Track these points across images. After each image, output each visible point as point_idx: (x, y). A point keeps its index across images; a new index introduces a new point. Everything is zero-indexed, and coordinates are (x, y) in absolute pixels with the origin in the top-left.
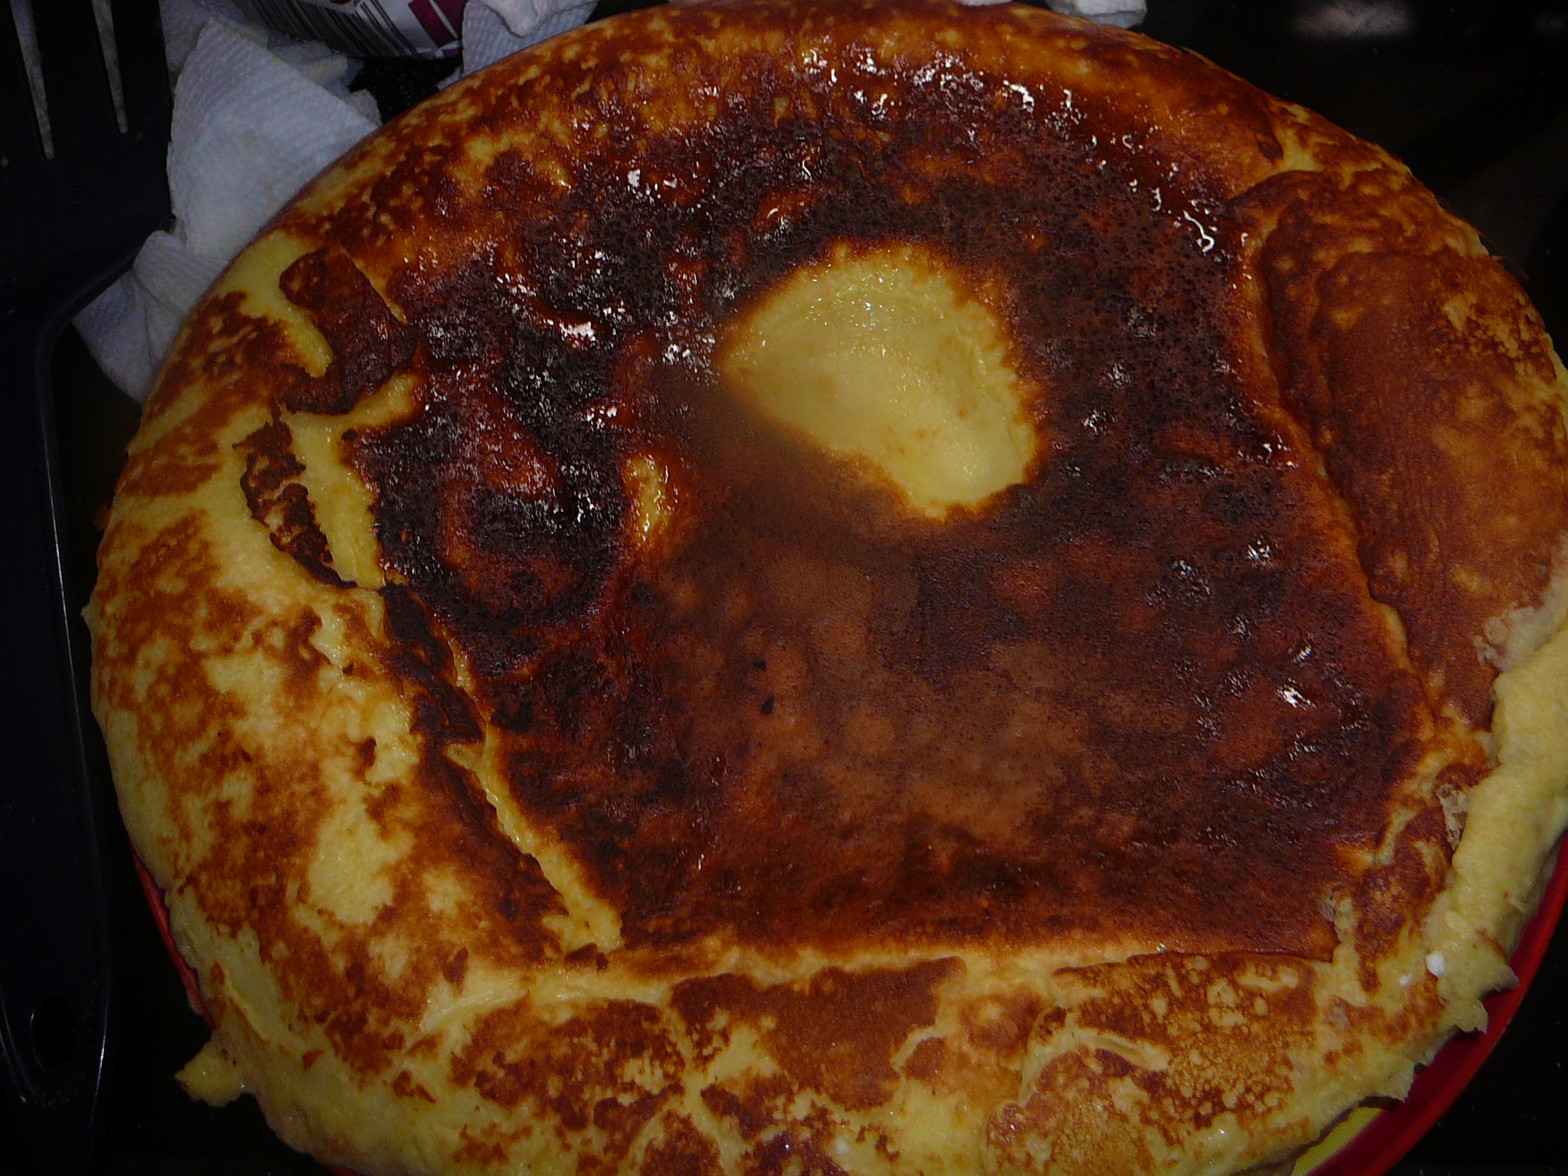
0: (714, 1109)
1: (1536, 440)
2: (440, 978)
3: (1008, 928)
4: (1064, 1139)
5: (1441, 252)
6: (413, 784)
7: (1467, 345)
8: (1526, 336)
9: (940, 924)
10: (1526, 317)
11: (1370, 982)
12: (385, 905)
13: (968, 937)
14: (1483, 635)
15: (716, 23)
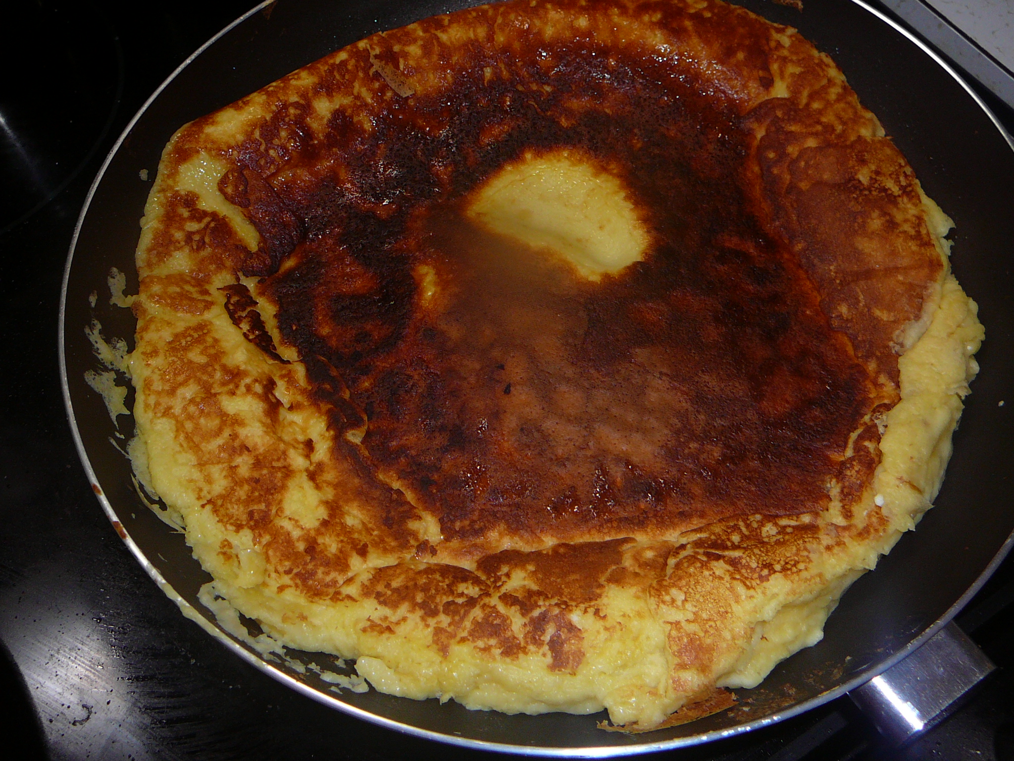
0: (506, 604)
1: (911, 236)
2: (354, 554)
3: (657, 521)
4: (690, 590)
5: (855, 142)
6: (330, 460)
7: (870, 191)
8: (904, 183)
9: (620, 520)
10: (904, 172)
11: (848, 514)
12: (323, 519)
13: (636, 528)
14: (893, 341)
15: (446, 22)
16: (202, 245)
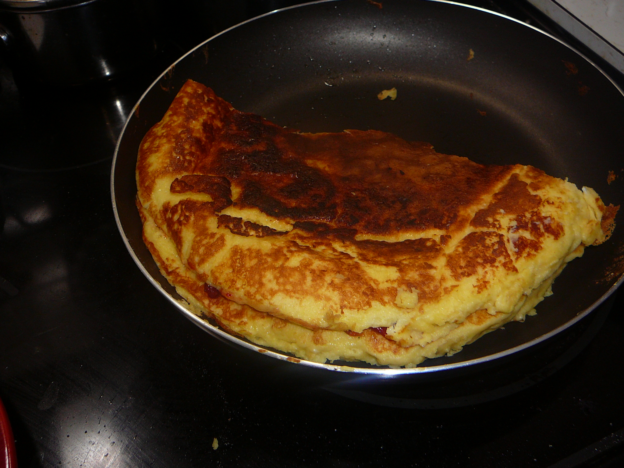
16: (187, 218)
